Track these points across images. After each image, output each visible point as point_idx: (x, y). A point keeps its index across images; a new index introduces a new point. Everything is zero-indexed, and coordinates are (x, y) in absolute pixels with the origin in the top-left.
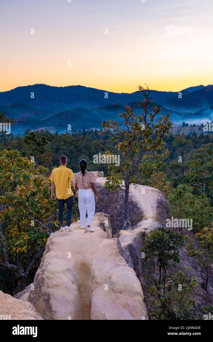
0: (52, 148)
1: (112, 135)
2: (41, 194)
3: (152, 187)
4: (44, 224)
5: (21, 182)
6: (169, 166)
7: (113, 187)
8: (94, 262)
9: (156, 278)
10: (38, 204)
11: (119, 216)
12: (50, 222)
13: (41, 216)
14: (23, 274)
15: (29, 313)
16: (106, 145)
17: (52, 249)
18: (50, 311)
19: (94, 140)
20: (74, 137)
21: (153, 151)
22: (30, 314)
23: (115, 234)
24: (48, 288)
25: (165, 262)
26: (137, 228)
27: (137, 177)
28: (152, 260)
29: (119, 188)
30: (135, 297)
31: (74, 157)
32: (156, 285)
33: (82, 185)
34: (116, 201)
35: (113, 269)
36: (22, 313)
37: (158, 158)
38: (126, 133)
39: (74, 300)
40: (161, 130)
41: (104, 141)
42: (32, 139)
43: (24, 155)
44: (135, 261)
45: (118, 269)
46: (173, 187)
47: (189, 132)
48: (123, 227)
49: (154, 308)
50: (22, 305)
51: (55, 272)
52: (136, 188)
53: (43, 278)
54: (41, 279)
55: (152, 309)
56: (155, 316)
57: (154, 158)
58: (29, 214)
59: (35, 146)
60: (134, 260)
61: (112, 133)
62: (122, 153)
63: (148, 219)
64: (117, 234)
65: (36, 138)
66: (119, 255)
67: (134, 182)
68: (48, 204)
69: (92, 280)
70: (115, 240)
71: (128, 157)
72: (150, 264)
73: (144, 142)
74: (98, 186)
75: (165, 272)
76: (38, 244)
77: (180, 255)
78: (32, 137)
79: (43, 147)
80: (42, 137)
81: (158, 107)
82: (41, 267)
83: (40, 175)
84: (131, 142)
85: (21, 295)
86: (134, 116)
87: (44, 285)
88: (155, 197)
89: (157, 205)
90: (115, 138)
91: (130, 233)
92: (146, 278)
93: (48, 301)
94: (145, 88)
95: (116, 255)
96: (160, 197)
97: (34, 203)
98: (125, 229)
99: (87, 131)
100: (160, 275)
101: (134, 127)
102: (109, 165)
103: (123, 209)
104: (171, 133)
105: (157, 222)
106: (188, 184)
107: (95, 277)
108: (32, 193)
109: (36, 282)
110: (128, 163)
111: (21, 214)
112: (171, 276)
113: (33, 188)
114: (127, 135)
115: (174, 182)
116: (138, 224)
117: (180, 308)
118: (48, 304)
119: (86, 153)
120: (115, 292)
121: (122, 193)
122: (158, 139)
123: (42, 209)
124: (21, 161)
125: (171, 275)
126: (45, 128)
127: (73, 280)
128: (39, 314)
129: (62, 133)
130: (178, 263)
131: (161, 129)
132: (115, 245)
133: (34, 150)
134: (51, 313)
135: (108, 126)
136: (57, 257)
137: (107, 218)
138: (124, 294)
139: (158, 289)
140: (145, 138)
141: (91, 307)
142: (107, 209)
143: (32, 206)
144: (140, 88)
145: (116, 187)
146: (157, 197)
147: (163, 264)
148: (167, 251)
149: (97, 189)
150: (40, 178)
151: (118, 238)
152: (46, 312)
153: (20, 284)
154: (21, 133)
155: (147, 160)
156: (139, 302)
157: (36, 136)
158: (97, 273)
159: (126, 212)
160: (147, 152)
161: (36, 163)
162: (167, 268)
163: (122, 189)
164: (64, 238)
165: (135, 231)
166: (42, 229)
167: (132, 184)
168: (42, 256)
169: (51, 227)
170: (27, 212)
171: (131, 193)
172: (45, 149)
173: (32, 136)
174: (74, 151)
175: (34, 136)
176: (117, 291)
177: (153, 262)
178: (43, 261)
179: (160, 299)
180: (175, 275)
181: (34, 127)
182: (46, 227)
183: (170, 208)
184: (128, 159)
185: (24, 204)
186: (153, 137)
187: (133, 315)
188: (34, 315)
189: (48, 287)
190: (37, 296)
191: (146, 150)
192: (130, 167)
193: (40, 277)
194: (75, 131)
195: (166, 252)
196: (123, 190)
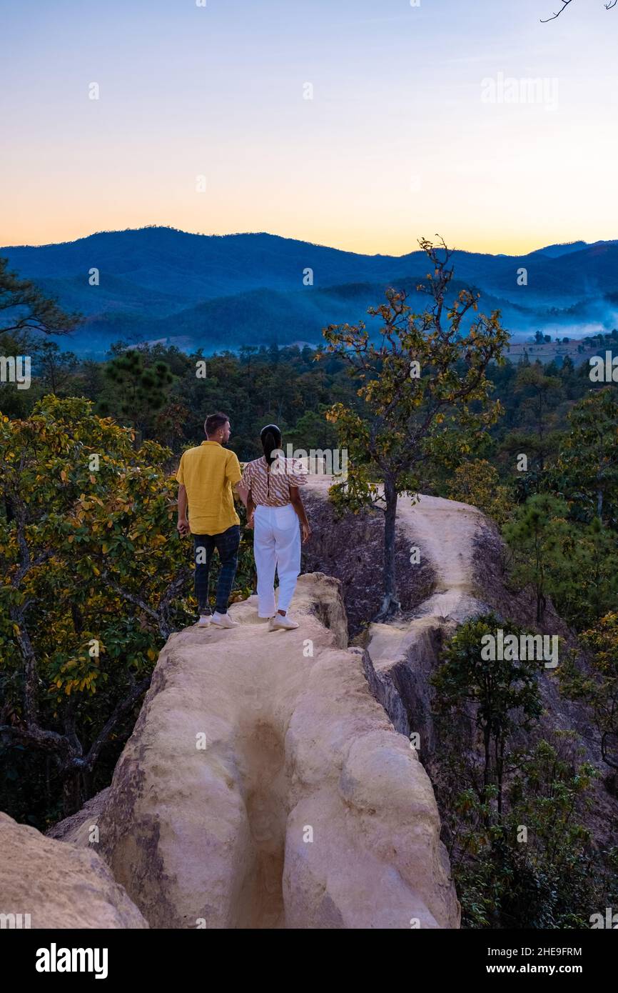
0: (184, 394)
1: (350, 361)
2: (147, 520)
3: (460, 501)
4: (151, 608)
5: (91, 487)
6: (504, 445)
7: (351, 501)
8: (295, 720)
9: (476, 766)
10: (137, 549)
11: (369, 584)
12: (170, 602)
13: (144, 583)
14: (80, 762)
15: (90, 886)
16: (334, 387)
17: (173, 683)
18: (159, 877)
19: (301, 373)
20: (247, 365)
21: (460, 406)
22: (93, 891)
23: (357, 634)
24: (155, 804)
25: (501, 716)
26: (418, 616)
27: (418, 473)
28: (463, 709)
29: (367, 505)
30: (417, 825)
31: (244, 418)
32: (475, 788)
33: (264, 496)
34: (361, 540)
35: (352, 739)
36: (69, 887)
37: (475, 424)
38: (387, 356)
39: (233, 839)
40: (481, 351)
41: (327, 377)
42: (128, 368)
43: (103, 410)
44: (413, 715)
45: (365, 740)
46: (516, 502)
47: (552, 358)
48: (379, 615)
49: (471, 858)
50: (72, 860)
51: (178, 753)
52: (414, 503)
53: (142, 773)
54: (133, 775)
55: (466, 862)
56: (474, 884)
57: (464, 424)
58: (108, 577)
59: (137, 388)
60: (410, 713)
61: (351, 357)
62: (378, 408)
63: (448, 592)
64: (362, 635)
65: (140, 366)
66: (369, 697)
67: (408, 488)
68: (167, 549)
69: (289, 776)
70: (356, 652)
71: (392, 419)
72: (457, 722)
73: (436, 382)
74: (310, 499)
75: (499, 745)
76: (132, 666)
77: (543, 694)
78: (131, 364)
79: (158, 390)
80: (158, 363)
81: (471, 292)
82: (138, 736)
83: (147, 466)
84: (402, 381)
85: (69, 829)
86: (410, 314)
87: (143, 792)
88: (468, 528)
89: (473, 552)
90: (357, 369)
91: (400, 632)
92: (446, 765)
93: (151, 845)
94: (436, 244)
95: (360, 698)
96: (482, 528)
97: (125, 547)
98: (385, 619)
99: (281, 351)
100: (487, 757)
101: (410, 342)
102: (340, 442)
103: (381, 563)
104: (508, 359)
105: (474, 599)
106: (556, 493)
107: (298, 765)
108: (122, 518)
109: (118, 785)
110: (393, 435)
111: (87, 577)
112: (518, 758)
113: (124, 504)
114: (391, 361)
115: (519, 488)
116: (422, 605)
117: (546, 855)
118: (153, 855)
119: (277, 408)
120: (355, 812)
121: (376, 517)
122: (473, 374)
123: (149, 563)
124: (94, 428)
125: (518, 755)
126: (168, 341)
127: (231, 776)
128: (124, 888)
129: (214, 354)
130: (538, 718)
131: (480, 349)
132: (358, 669)
133: (133, 398)
134: (159, 883)
135: (340, 338)
136: (185, 705)
137: (334, 590)
138: (382, 817)
139: (483, 798)
140: (438, 370)
141: (283, 861)
142: (335, 564)
143: (121, 554)
144: (424, 245)
145: (360, 501)
146: (474, 529)
147: (494, 724)
148: (506, 682)
149: (307, 506)
150: (148, 475)
151: (364, 647)
152: (145, 881)
153: (70, 791)
154: (99, 352)
155: (445, 430)
156: (426, 841)
157: (140, 361)
158: (302, 753)
159: (387, 570)
160: (444, 407)
161: (137, 432)
162: (506, 734)
163: (377, 507)
164: (210, 647)
165: (413, 626)
166: (144, 623)
167: (404, 493)
168: (140, 703)
169: (172, 614)
170: (102, 573)
171: (402, 518)
172: (164, 397)
173: (128, 362)
174: (245, 401)
175: (136, 360)
176: (363, 807)
177: (465, 715)
178: (144, 719)
179: (488, 830)
180: (528, 753)
181: (137, 337)
182: (157, 616)
183: (510, 559)
184: (393, 426)
185: (95, 550)
186: (458, 368)
187: (410, 884)
188: (107, 893)
189: (155, 800)
190: (118, 828)
191: (442, 403)
192: (399, 447)
193: (132, 768)
194: (249, 349)
195: (500, 685)
196: (380, 508)
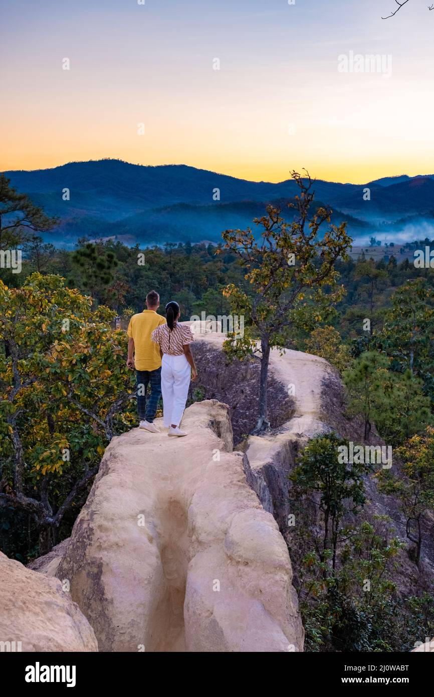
0: (126, 275)
1: (240, 255)
2: (99, 359)
3: (314, 354)
4: (100, 419)
5: (62, 336)
6: (345, 316)
7: (238, 352)
8: (195, 499)
9: (318, 536)
10: (92, 379)
11: (248, 409)
12: (113, 415)
13: (96, 402)
14: (51, 520)
15: (56, 603)
16: (229, 273)
17: (114, 470)
18: (101, 599)
19: (206, 263)
20: (169, 256)
21: (316, 288)
22: (58, 606)
23: (240, 443)
24: (100, 551)
25: (337, 503)
26: (282, 432)
27: (285, 334)
28: (311, 498)
29: (249, 355)
30: (276, 574)
31: (166, 293)
32: (317, 551)
34: (244, 379)
35: (233, 514)
36: (41, 602)
37: (326, 301)
38: (266, 252)
39: (151, 577)
40: (332, 250)
41: (224, 266)
42: (88, 256)
43: (71, 284)
44: (276, 500)
45: (243, 515)
46: (352, 357)
47: (382, 257)
48: (255, 430)
49: (313, 598)
50: (44, 585)
51: (116, 517)
52: (282, 355)
53: (92, 529)
54: (85, 530)
55: (309, 601)
56: (314, 616)
57: (318, 301)
58: (72, 397)
59: (94, 269)
60: (274, 497)
61: (241, 252)
62: (258, 288)
63: (303, 417)
64: (243, 443)
65: (96, 254)
66: (247, 486)
67: (278, 344)
68: (112, 380)
69: (190, 536)
70: (239, 455)
71: (268, 296)
72: (306, 506)
73: (299, 271)
74: (210, 349)
75: (335, 523)
76: (87, 457)
77: (367, 489)
78: (89, 253)
79: (107, 271)
80: (108, 252)
81: (326, 209)
82: (89, 505)
83: (100, 323)
84: (276, 270)
85: (42, 564)
86: (283, 223)
87: (92, 542)
88: (318, 373)
89: (321, 390)
90: (245, 261)
91: (269, 443)
92: (298, 534)
93: (96, 577)
94: (303, 175)
95: (240, 486)
96: (328, 373)
97: (84, 377)
98: (259, 433)
99: (193, 247)
100: (326, 530)
101: (281, 243)
102: (232, 311)
103: (257, 395)
104: (350, 257)
105: (321, 422)
106: (381, 351)
107: (197, 529)
108: (82, 358)
109: (75, 536)
110: (269, 307)
111: (58, 396)
112: (348, 533)
113: (84, 348)
114: (268, 256)
115: (355, 347)
116: (285, 424)
117: (365, 599)
118: (98, 584)
119: (189, 286)
120: (234, 563)
121: (255, 363)
122: (326, 266)
123: (100, 388)
124: (65, 296)
125: (348, 530)
126: (116, 238)
127: (151, 534)
128: (78, 605)
129: (147, 248)
130: (363, 506)
131: (331, 249)
132: (239, 466)
133: (91, 276)
134: (101, 603)
135: (233, 239)
136: (122, 485)
137: (224, 412)
138: (253, 568)
139: (322, 559)
140: (301, 263)
141: (185, 593)
142: (226, 394)
143: (81, 381)
144: (294, 175)
145: (244, 352)
146: (322, 374)
147: (332, 509)
148: (341, 480)
149: (208, 354)
150: (100, 329)
151: (244, 452)
152: (92, 601)
153: (43, 539)
154: (70, 244)
155: (305, 304)
156: (283, 585)
157: (96, 251)
158: (199, 522)
159: (261, 400)
160: (304, 288)
161: (94, 299)
162: (340, 516)
163: (256, 357)
164: (140, 447)
165: (278, 439)
166: (95, 429)
167: (275, 348)
168: (91, 482)
169: (115, 424)
170: (68, 394)
171: (273, 364)
172: (111, 276)
173: (88, 251)
174: (167, 281)
175: (93, 251)
176: (240, 560)
177: (312, 501)
178: (94, 493)
179: (325, 580)
180: (355, 530)
181: (94, 234)
182: (104, 424)
183: (347, 396)
184: (268, 301)
185: (64, 378)
186: (315, 262)
187: (271, 614)
188: (66, 608)
189: (100, 547)
190: (75, 565)
191: (303, 286)
192: (273, 316)
193: (85, 526)
194: (171, 244)
195: (337, 482)
196: (258, 357)
